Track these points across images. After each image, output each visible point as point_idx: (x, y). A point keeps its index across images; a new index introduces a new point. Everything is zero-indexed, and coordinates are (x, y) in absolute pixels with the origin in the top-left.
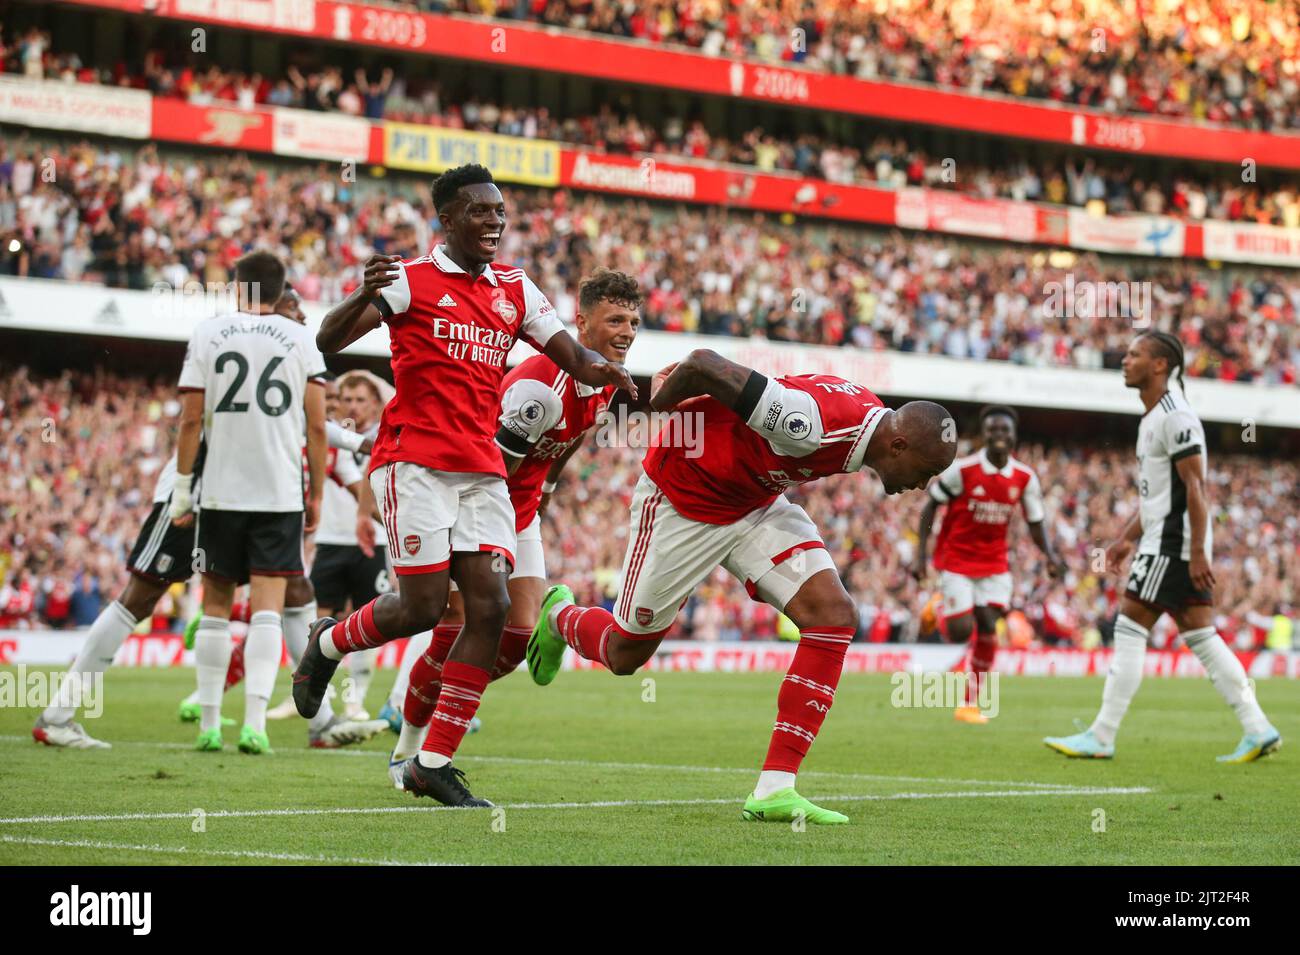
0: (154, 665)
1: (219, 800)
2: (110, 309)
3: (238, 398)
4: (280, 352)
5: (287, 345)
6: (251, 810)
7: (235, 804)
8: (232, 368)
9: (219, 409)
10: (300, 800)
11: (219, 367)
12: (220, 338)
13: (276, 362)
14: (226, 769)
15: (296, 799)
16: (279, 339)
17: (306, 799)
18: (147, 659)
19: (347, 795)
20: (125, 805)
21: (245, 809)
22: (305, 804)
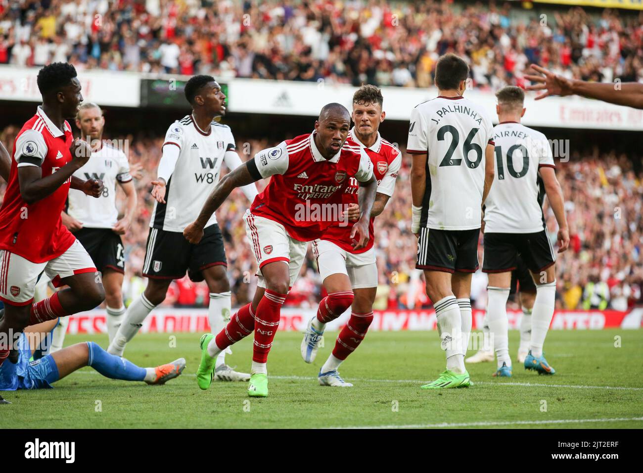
0: (390, 330)
1: (441, 416)
2: (284, 97)
3: (454, 156)
4: (476, 125)
5: (478, 120)
6: (462, 422)
7: (452, 418)
8: (448, 136)
9: (442, 165)
10: (494, 416)
11: (440, 137)
12: (437, 117)
13: (473, 132)
14: (444, 396)
15: (491, 415)
16: (473, 116)
17: (497, 415)
18: (386, 326)
19: (524, 412)
20: (381, 420)
21: (458, 422)
22: (497, 418)
